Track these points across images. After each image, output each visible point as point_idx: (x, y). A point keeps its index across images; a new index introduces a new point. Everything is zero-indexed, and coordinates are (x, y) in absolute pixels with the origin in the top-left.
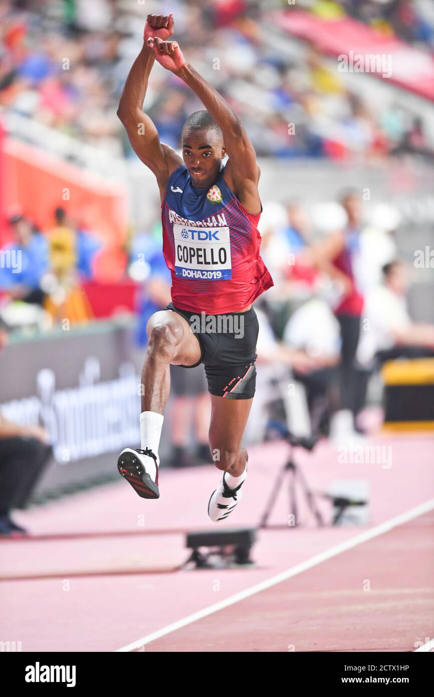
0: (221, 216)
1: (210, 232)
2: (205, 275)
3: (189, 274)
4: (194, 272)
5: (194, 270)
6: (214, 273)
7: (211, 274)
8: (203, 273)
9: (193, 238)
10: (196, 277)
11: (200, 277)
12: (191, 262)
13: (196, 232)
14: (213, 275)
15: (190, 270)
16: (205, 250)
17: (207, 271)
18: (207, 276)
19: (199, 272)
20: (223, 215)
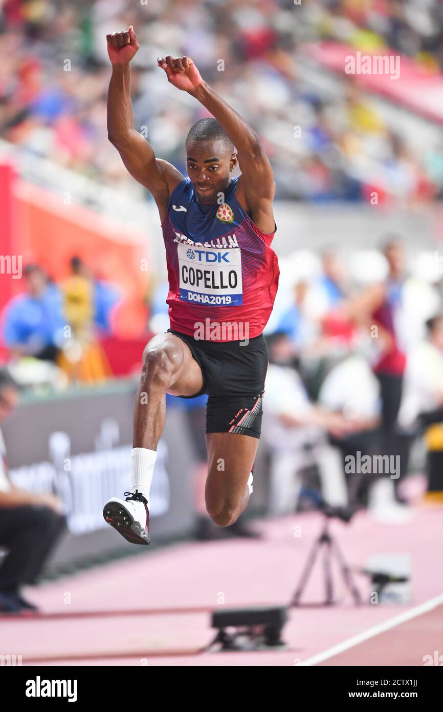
0: (232, 237)
1: (219, 254)
2: (213, 300)
3: (195, 297)
4: (201, 297)
5: (201, 294)
6: (224, 298)
7: (220, 299)
8: (211, 297)
9: (200, 259)
10: (203, 302)
11: (207, 303)
12: (198, 285)
13: (204, 252)
14: (222, 301)
15: (197, 294)
16: (213, 273)
17: (215, 296)
18: (215, 301)
19: (206, 297)
20: (234, 236)
